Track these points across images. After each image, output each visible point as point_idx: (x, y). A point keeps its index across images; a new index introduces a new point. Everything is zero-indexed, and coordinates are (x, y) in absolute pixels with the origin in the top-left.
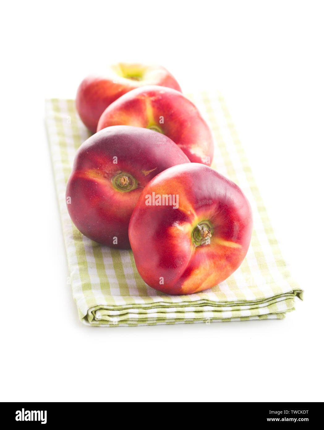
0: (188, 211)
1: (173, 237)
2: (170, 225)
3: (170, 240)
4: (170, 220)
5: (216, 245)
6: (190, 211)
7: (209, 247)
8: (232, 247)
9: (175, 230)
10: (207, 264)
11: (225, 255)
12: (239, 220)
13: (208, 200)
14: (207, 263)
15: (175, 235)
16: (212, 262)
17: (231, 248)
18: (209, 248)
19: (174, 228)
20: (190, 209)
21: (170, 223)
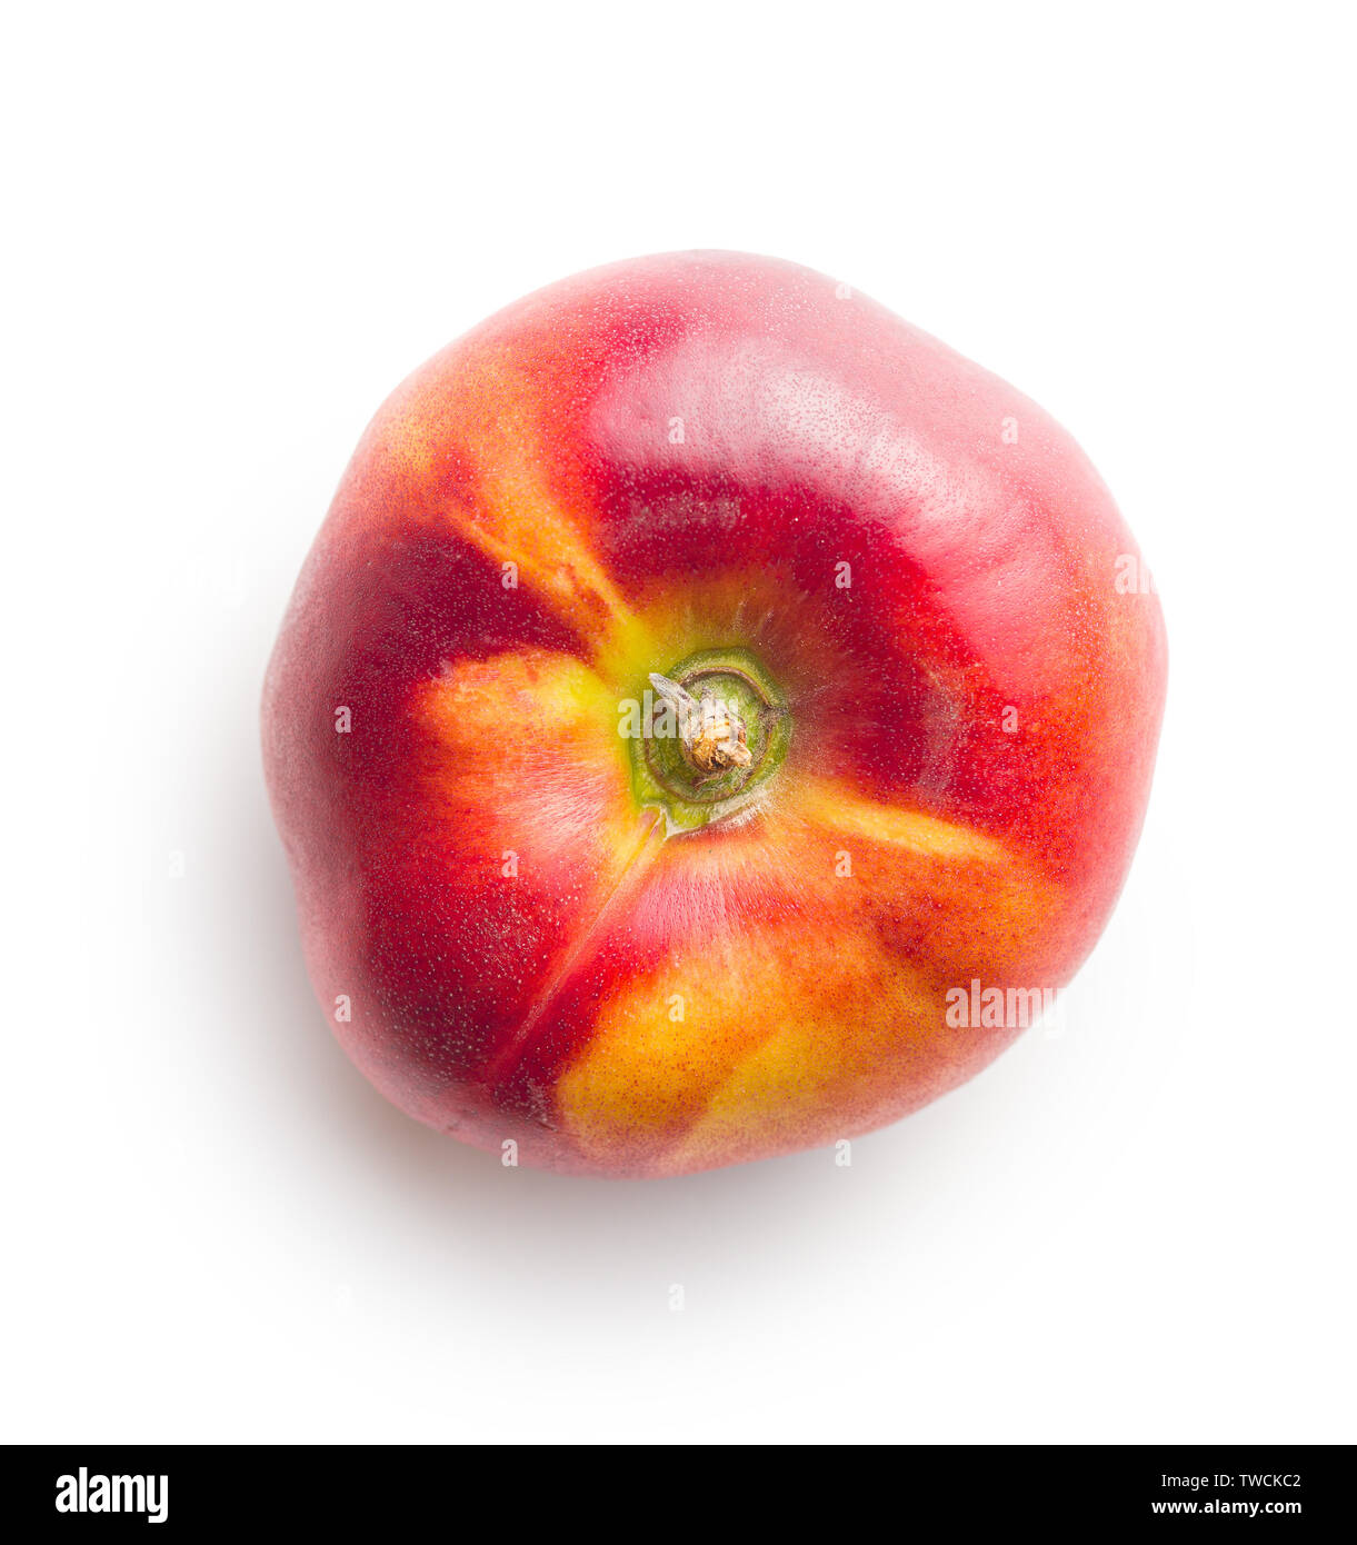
0: (553, 568)
1: (450, 753)
2: (429, 663)
3: (432, 770)
4: (427, 631)
5: (804, 830)
6: (571, 568)
7: (757, 838)
8: (914, 847)
9: (459, 699)
10: (722, 965)
11: (868, 903)
12: (961, 653)
13: (709, 498)
14: (728, 952)
15: (465, 736)
16: (765, 949)
17: (906, 855)
18: (756, 850)
19: (455, 691)
20: (564, 558)
21: (428, 652)
